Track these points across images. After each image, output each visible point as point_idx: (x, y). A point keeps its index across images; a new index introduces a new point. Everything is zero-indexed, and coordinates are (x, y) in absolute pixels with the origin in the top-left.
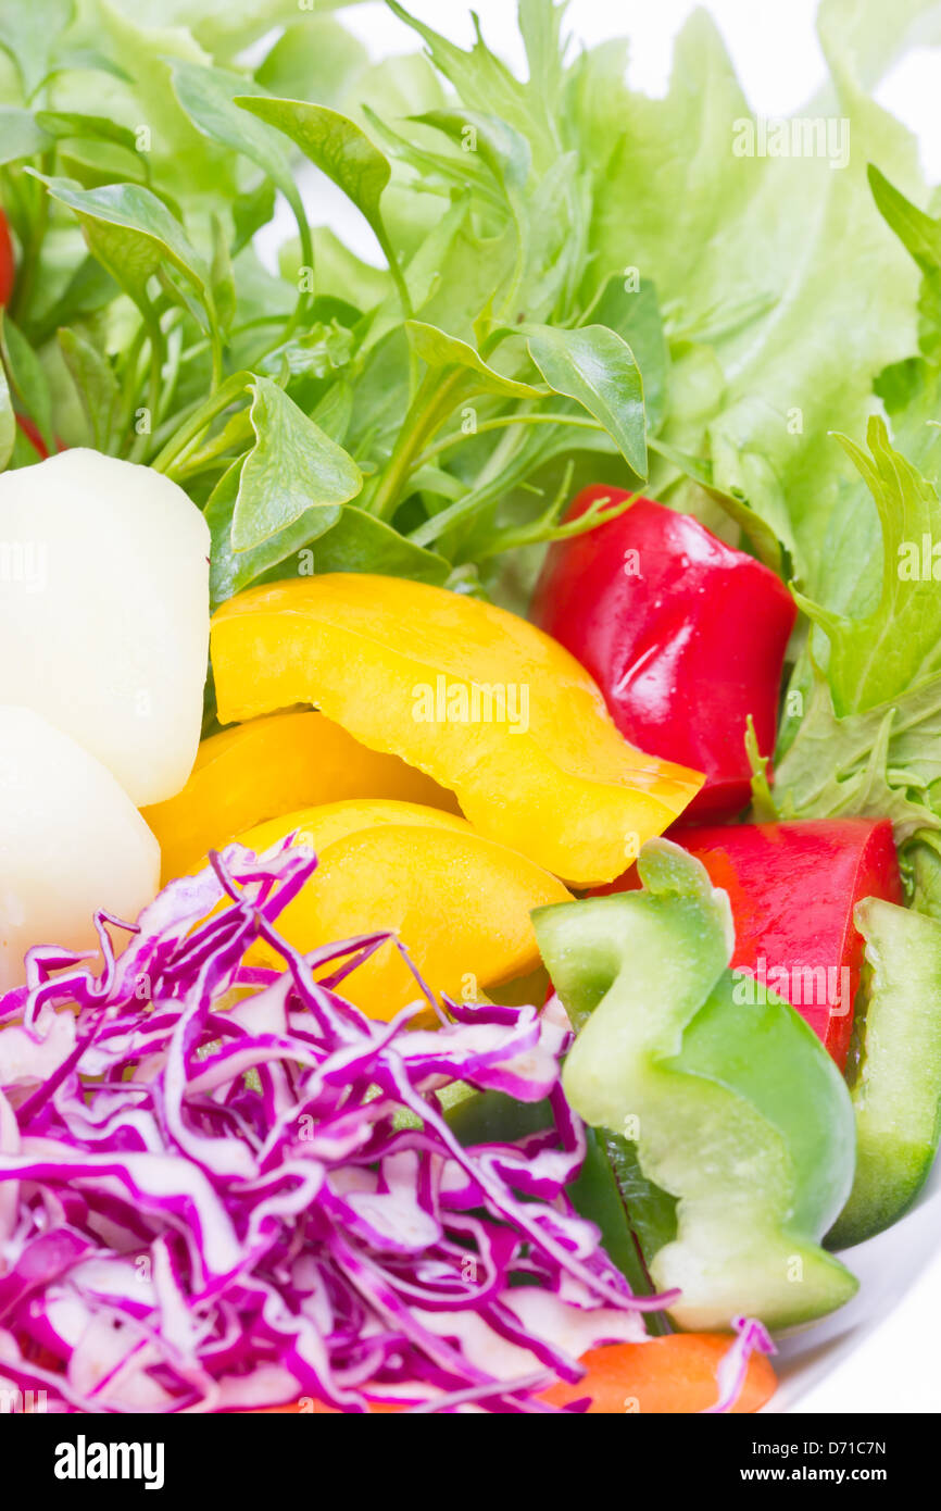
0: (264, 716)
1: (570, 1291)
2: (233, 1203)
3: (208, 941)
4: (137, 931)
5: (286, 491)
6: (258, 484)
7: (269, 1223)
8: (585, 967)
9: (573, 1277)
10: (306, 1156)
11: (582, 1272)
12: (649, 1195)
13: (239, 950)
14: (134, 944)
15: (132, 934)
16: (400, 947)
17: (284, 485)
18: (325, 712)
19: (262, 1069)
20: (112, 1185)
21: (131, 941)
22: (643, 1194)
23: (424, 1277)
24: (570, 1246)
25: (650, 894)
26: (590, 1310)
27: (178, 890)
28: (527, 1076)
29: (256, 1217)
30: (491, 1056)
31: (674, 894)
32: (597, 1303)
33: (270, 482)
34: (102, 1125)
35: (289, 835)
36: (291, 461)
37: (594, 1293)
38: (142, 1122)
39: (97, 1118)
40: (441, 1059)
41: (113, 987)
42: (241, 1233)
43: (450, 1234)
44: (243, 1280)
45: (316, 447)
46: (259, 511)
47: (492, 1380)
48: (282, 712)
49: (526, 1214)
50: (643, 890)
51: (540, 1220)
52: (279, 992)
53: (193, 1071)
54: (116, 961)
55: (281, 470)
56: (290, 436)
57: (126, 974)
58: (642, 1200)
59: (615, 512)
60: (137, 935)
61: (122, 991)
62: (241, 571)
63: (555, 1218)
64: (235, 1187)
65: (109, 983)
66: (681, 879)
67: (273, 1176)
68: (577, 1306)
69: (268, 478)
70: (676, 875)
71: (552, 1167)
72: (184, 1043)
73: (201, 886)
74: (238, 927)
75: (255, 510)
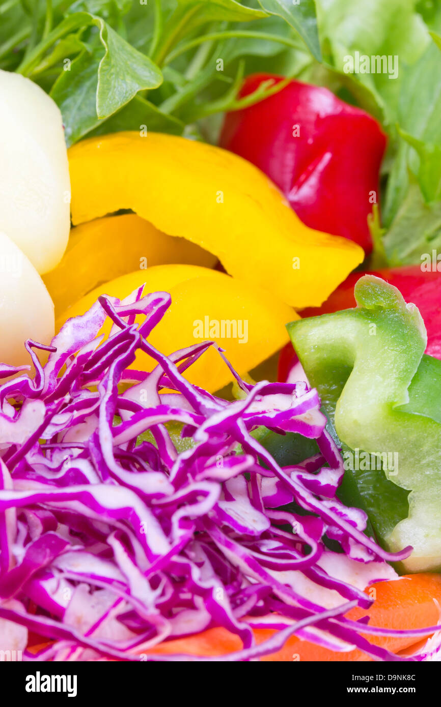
0: (98, 219)
1: (356, 552)
2: (158, 512)
3: (110, 353)
4: (55, 350)
5: (124, 80)
6: (108, 77)
7: (185, 522)
8: (325, 356)
9: (358, 542)
10: (209, 479)
11: (363, 539)
12: (373, 492)
13: (131, 358)
14: (51, 359)
15: (49, 352)
16: (220, 350)
17: (121, 78)
18: (140, 214)
19: (154, 429)
20: (77, 506)
21: (49, 357)
22: (370, 492)
23: (264, 549)
24: (353, 524)
25: (364, 309)
26: (367, 563)
27: (74, 325)
28: (311, 423)
29: (175, 519)
30: (291, 412)
31: (380, 308)
32: (371, 558)
33: (114, 76)
34: (58, 469)
35: (141, 287)
36: (122, 64)
37: (369, 551)
38: (84, 466)
39: (55, 465)
40: (260, 416)
41: (44, 385)
42: (167, 530)
43: (274, 523)
44: (175, 558)
45: (131, 55)
46: (110, 94)
47: (321, 610)
48: (110, 215)
49: (325, 506)
50: (357, 307)
51: (333, 509)
52: (152, 382)
53: (115, 432)
54: (43, 368)
55: (118, 69)
56: (116, 49)
57: (50, 377)
58: (371, 495)
59: (276, 89)
60: (53, 353)
61: (49, 388)
62: (73, 133)
63: (340, 508)
64: (154, 501)
65: (42, 383)
66: (385, 299)
67: (182, 493)
68: (361, 560)
69: (112, 74)
70: (382, 297)
71: (328, 478)
72: (107, 416)
73: (88, 321)
74: (130, 343)
75: (108, 93)
